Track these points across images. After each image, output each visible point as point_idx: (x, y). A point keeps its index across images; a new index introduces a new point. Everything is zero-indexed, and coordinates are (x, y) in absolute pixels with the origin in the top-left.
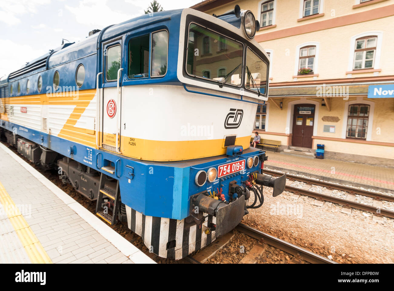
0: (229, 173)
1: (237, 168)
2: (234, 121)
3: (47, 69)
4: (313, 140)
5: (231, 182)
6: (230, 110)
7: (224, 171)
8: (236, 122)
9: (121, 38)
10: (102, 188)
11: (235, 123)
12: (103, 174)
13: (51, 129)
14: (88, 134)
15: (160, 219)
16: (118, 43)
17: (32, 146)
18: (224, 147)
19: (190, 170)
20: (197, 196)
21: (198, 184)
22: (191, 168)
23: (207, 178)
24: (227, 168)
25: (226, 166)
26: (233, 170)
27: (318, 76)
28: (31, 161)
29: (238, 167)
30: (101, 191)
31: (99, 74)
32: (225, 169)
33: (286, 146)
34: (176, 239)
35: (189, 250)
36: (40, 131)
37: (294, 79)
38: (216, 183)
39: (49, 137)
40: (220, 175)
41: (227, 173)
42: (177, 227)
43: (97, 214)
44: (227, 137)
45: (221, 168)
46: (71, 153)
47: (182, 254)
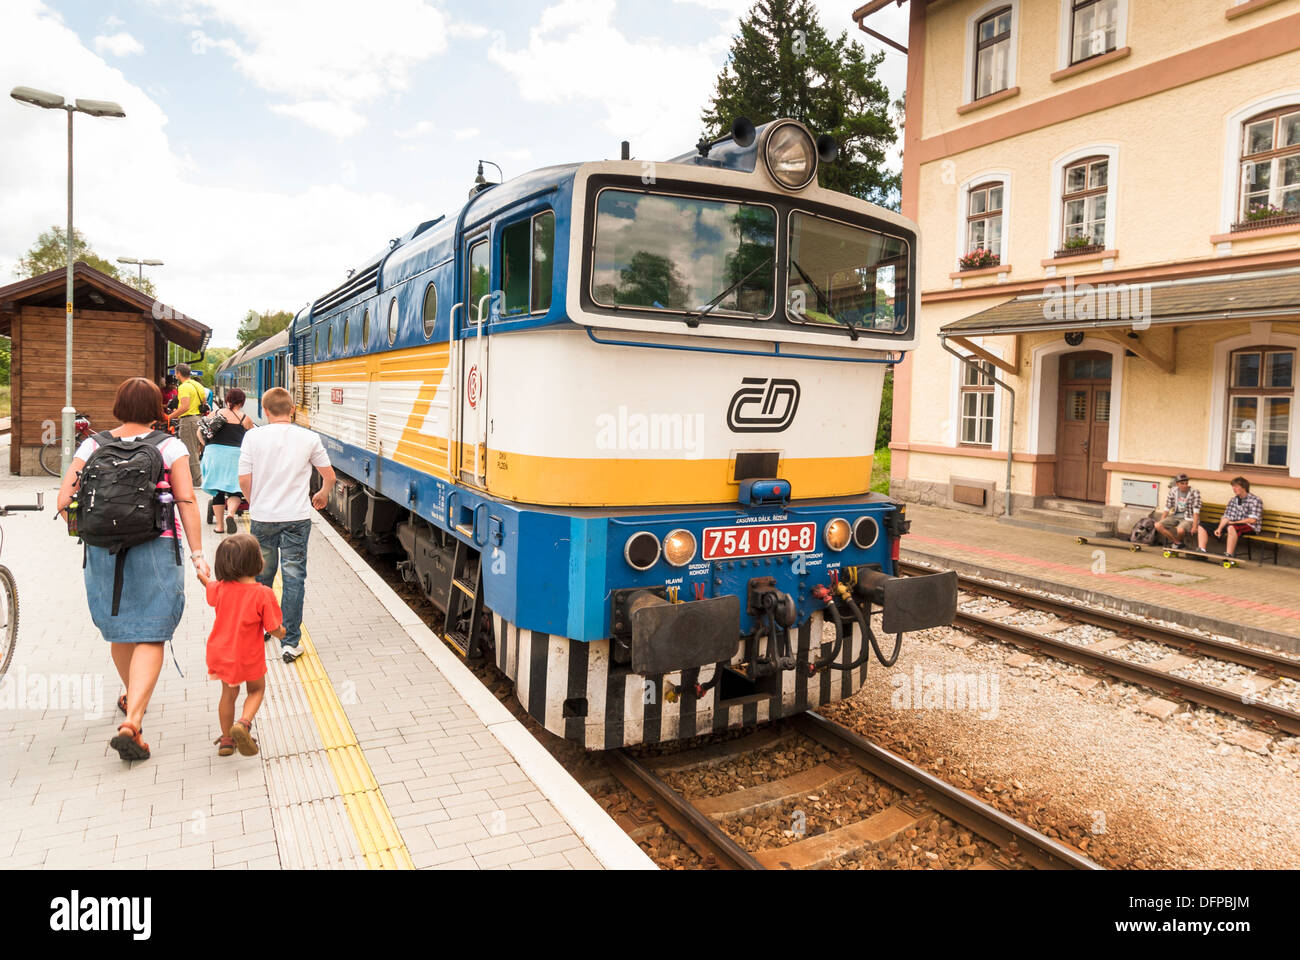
0: (746, 551)
1: (779, 541)
2: (764, 412)
3: (379, 292)
4: (1108, 474)
5: (754, 580)
6: (743, 382)
7: (726, 543)
8: (771, 412)
9: (488, 228)
10: (459, 576)
11: (767, 416)
12: (461, 542)
13: (383, 442)
14: (441, 448)
15: (546, 637)
16: (485, 237)
17: (348, 488)
18: (732, 481)
19: (609, 527)
20: (631, 592)
21: (633, 565)
22: (611, 523)
23: (662, 552)
24: (738, 538)
25: (734, 533)
26: (764, 545)
27: (1116, 258)
28: (346, 528)
29: (786, 540)
30: (455, 582)
31: (457, 305)
32: (732, 541)
33: (1027, 497)
34: (588, 697)
35: (625, 736)
36: (364, 448)
37: (1048, 269)
38: (697, 573)
39: (377, 463)
40: (712, 553)
41: (738, 551)
42: (590, 667)
43: (447, 637)
44: (740, 456)
45: (712, 535)
46: (411, 499)
47: (603, 738)
